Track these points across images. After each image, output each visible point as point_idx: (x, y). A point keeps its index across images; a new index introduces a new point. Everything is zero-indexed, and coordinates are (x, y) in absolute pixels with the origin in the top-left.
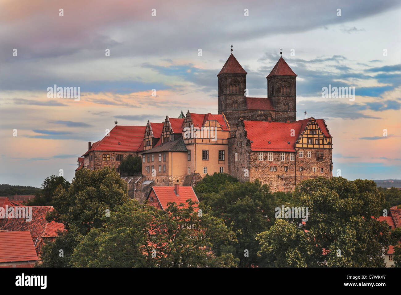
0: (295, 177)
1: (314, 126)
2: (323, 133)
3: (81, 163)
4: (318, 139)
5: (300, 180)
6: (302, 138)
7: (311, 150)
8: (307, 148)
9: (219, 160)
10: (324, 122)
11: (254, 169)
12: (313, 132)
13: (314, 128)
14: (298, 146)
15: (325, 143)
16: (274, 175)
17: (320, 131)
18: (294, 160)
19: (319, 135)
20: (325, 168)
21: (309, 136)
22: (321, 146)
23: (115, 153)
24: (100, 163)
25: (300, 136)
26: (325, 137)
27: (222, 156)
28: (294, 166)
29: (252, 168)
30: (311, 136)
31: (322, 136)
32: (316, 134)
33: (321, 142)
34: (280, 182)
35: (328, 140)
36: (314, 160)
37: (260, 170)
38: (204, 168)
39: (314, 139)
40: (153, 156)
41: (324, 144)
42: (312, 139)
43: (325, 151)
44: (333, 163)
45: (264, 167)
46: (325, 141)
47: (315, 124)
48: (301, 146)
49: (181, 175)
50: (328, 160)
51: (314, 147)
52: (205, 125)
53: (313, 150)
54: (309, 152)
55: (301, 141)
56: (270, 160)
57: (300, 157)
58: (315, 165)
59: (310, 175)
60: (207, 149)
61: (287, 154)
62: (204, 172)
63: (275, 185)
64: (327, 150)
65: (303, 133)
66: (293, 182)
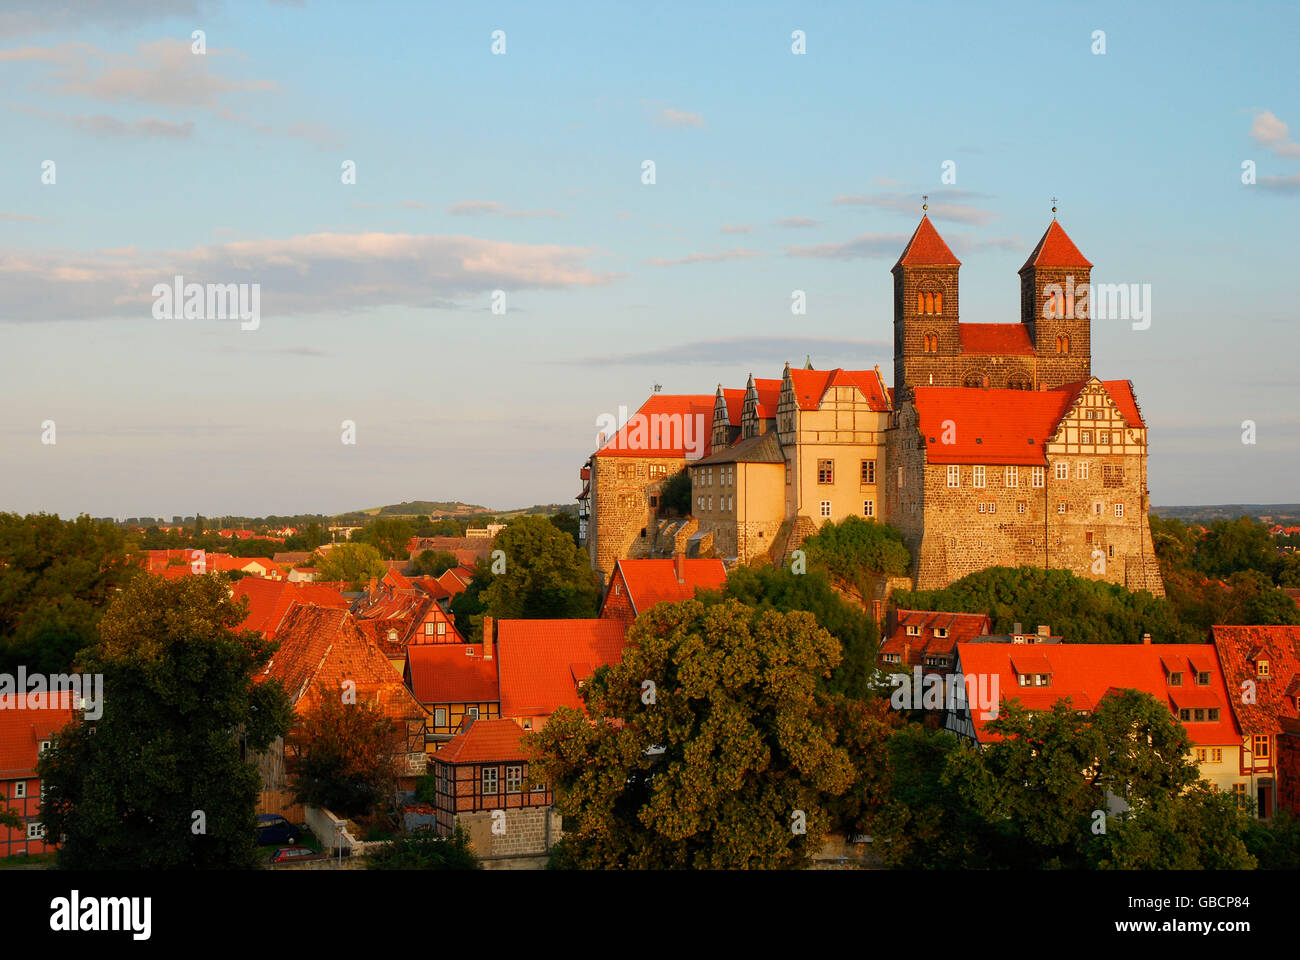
0: (1046, 526)
1: (1099, 398)
2: (1121, 417)
3: (586, 482)
4: (1110, 431)
5: (1057, 534)
6: (1064, 430)
7: (1088, 461)
8: (1079, 454)
9: (862, 484)
10: (1130, 388)
11: (935, 508)
12: (1094, 414)
13: (1099, 404)
14: (1052, 448)
15: (1128, 440)
16: (990, 522)
17: (1113, 410)
18: (1043, 486)
19: (1111, 421)
20: (1128, 505)
21: (1083, 424)
22: (1118, 450)
23: (648, 460)
24: (611, 486)
25: (1061, 425)
26: (1129, 426)
27: (871, 472)
28: (1044, 499)
29: (930, 505)
30: (1090, 424)
31: (1120, 424)
32: (1103, 420)
33: (1116, 438)
34: (1005, 541)
35: (1137, 433)
36: (1098, 485)
37: (952, 511)
38: (823, 504)
39: (1098, 431)
40: (710, 471)
41: (1124, 445)
42: (1091, 432)
43: (1127, 461)
44: (1148, 492)
45: (962, 503)
46: (1128, 436)
47: (1101, 392)
48: (1061, 449)
49: (769, 520)
50: (1136, 484)
51: (1098, 452)
52: (825, 398)
53: (1096, 459)
54: (1082, 465)
55: (1061, 438)
56: (979, 486)
57: (1059, 476)
58: (1101, 496)
59: (1087, 523)
60: (829, 457)
61: (1025, 469)
62: (823, 514)
63: (991, 548)
64: (1134, 459)
65: (1069, 416)
66: (1040, 542)
